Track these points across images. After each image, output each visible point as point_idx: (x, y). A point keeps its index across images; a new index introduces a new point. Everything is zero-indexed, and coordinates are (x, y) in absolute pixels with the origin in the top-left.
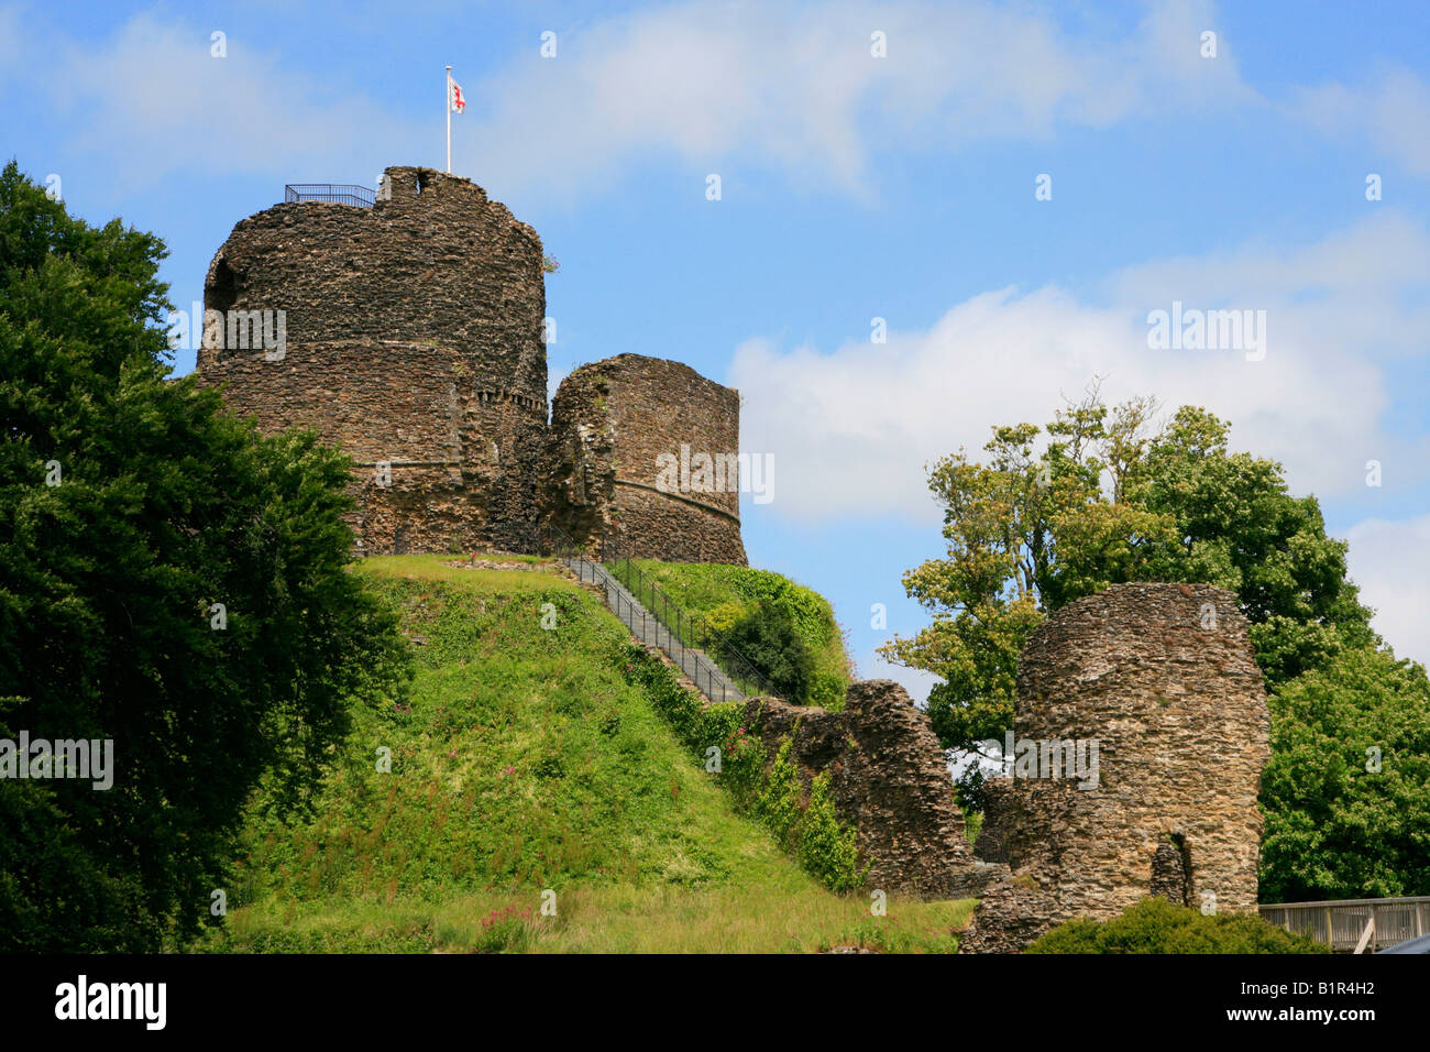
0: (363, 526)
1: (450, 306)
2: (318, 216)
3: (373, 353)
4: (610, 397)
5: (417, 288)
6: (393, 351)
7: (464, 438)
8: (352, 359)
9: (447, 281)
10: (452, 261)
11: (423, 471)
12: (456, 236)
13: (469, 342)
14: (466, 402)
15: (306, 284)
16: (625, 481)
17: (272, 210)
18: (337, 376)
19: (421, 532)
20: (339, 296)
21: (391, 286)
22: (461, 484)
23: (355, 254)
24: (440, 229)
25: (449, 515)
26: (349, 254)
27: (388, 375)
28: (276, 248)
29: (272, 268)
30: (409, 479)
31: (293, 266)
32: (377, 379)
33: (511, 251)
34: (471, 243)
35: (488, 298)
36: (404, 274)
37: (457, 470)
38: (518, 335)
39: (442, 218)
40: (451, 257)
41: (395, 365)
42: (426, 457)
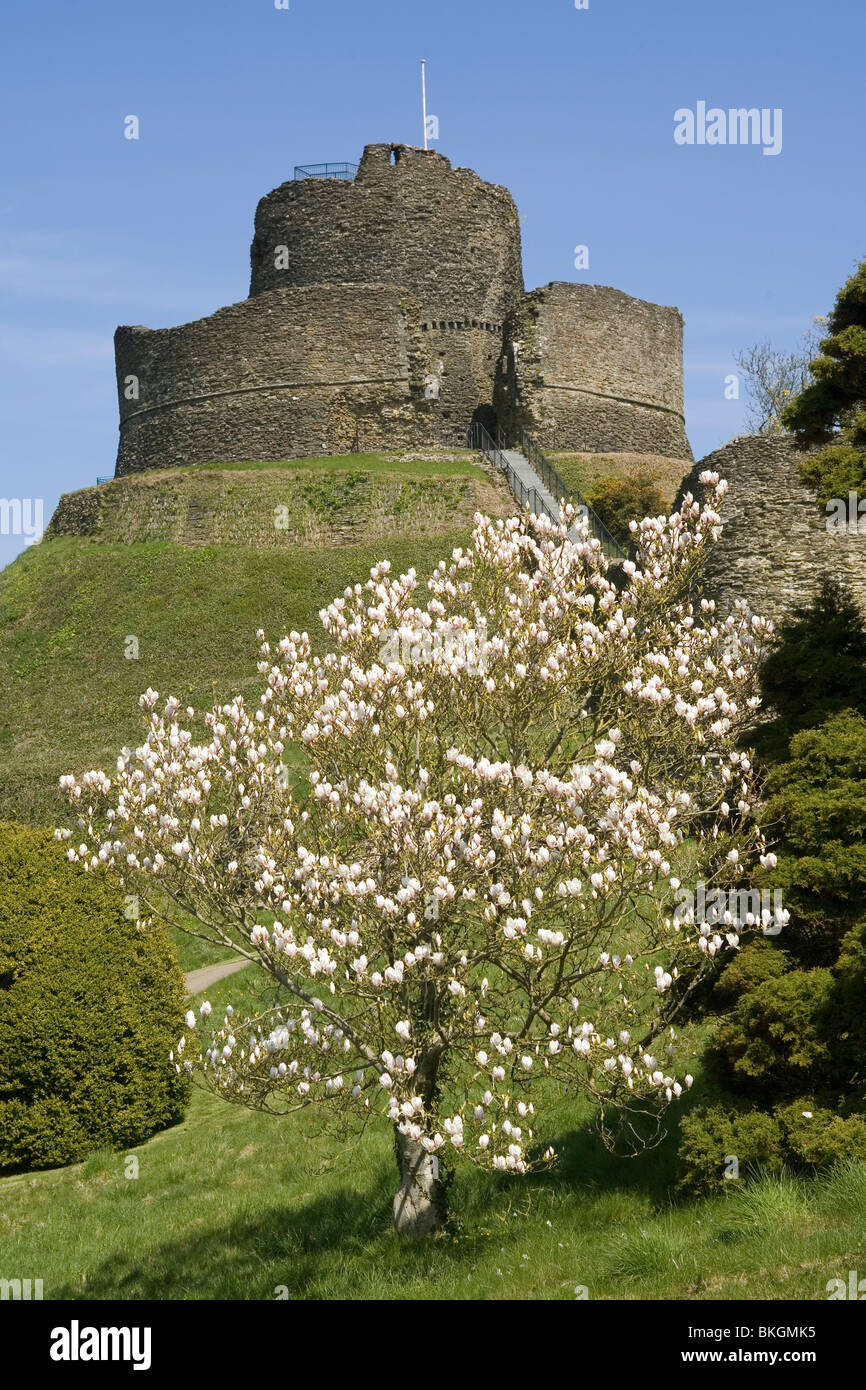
0: (328, 432)
1: (421, 255)
2: (312, 189)
3: (333, 294)
4: (540, 318)
5: (392, 242)
6: (349, 291)
7: (411, 358)
8: (315, 300)
9: (418, 234)
10: (422, 218)
11: (377, 386)
12: (425, 197)
13: (440, 282)
14: (412, 328)
15: (308, 245)
16: (556, 385)
17: (280, 188)
18: (304, 315)
19: (378, 434)
20: (332, 253)
21: (372, 241)
22: (409, 395)
23: (343, 218)
24: (410, 192)
25: (401, 420)
26: (338, 219)
27: (345, 311)
28: (285, 218)
29: (283, 234)
30: (366, 393)
31: (298, 231)
32: (337, 315)
33: (476, 207)
34: (438, 203)
35: (455, 246)
36: (382, 231)
37: (406, 383)
38: (484, 275)
39: (411, 184)
40: (421, 214)
41: (351, 302)
42: (380, 375)
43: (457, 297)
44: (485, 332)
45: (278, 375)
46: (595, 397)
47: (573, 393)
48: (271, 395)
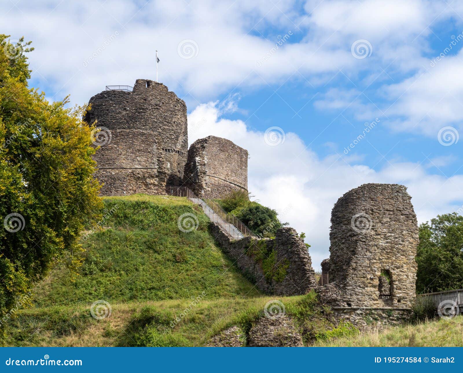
0: (126, 187)
1: (156, 122)
2: (115, 94)
3: (130, 134)
4: (206, 149)
5: (146, 117)
6: (136, 133)
7: (158, 160)
8: (123, 135)
9: (155, 114)
10: (157, 108)
11: (145, 170)
12: (158, 101)
13: (162, 133)
14: (159, 149)
15: (111, 115)
16: (210, 175)
17: (101, 93)
18: (118, 141)
19: (145, 189)
20: (122, 119)
21: (138, 116)
22: (157, 175)
23: (127, 106)
24: (153, 98)
25: (154, 185)
26: (125, 106)
27: (134, 140)
28: (102, 105)
29: (101, 111)
30: (141, 173)
31: (108, 110)
32: (131, 142)
33: (176, 106)
34: (163, 103)
35: (169, 120)
36: (142, 112)
37: (156, 170)
38: (178, 132)
39: (153, 95)
40: (157, 107)
41: (137, 137)
42: (146, 166)
43: (168, 139)
44: (177, 154)
45: (107, 164)
46: (223, 181)
47: (216, 179)
48: (104, 171)
